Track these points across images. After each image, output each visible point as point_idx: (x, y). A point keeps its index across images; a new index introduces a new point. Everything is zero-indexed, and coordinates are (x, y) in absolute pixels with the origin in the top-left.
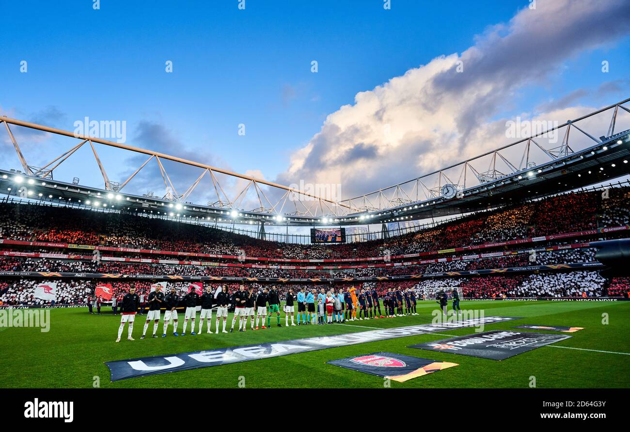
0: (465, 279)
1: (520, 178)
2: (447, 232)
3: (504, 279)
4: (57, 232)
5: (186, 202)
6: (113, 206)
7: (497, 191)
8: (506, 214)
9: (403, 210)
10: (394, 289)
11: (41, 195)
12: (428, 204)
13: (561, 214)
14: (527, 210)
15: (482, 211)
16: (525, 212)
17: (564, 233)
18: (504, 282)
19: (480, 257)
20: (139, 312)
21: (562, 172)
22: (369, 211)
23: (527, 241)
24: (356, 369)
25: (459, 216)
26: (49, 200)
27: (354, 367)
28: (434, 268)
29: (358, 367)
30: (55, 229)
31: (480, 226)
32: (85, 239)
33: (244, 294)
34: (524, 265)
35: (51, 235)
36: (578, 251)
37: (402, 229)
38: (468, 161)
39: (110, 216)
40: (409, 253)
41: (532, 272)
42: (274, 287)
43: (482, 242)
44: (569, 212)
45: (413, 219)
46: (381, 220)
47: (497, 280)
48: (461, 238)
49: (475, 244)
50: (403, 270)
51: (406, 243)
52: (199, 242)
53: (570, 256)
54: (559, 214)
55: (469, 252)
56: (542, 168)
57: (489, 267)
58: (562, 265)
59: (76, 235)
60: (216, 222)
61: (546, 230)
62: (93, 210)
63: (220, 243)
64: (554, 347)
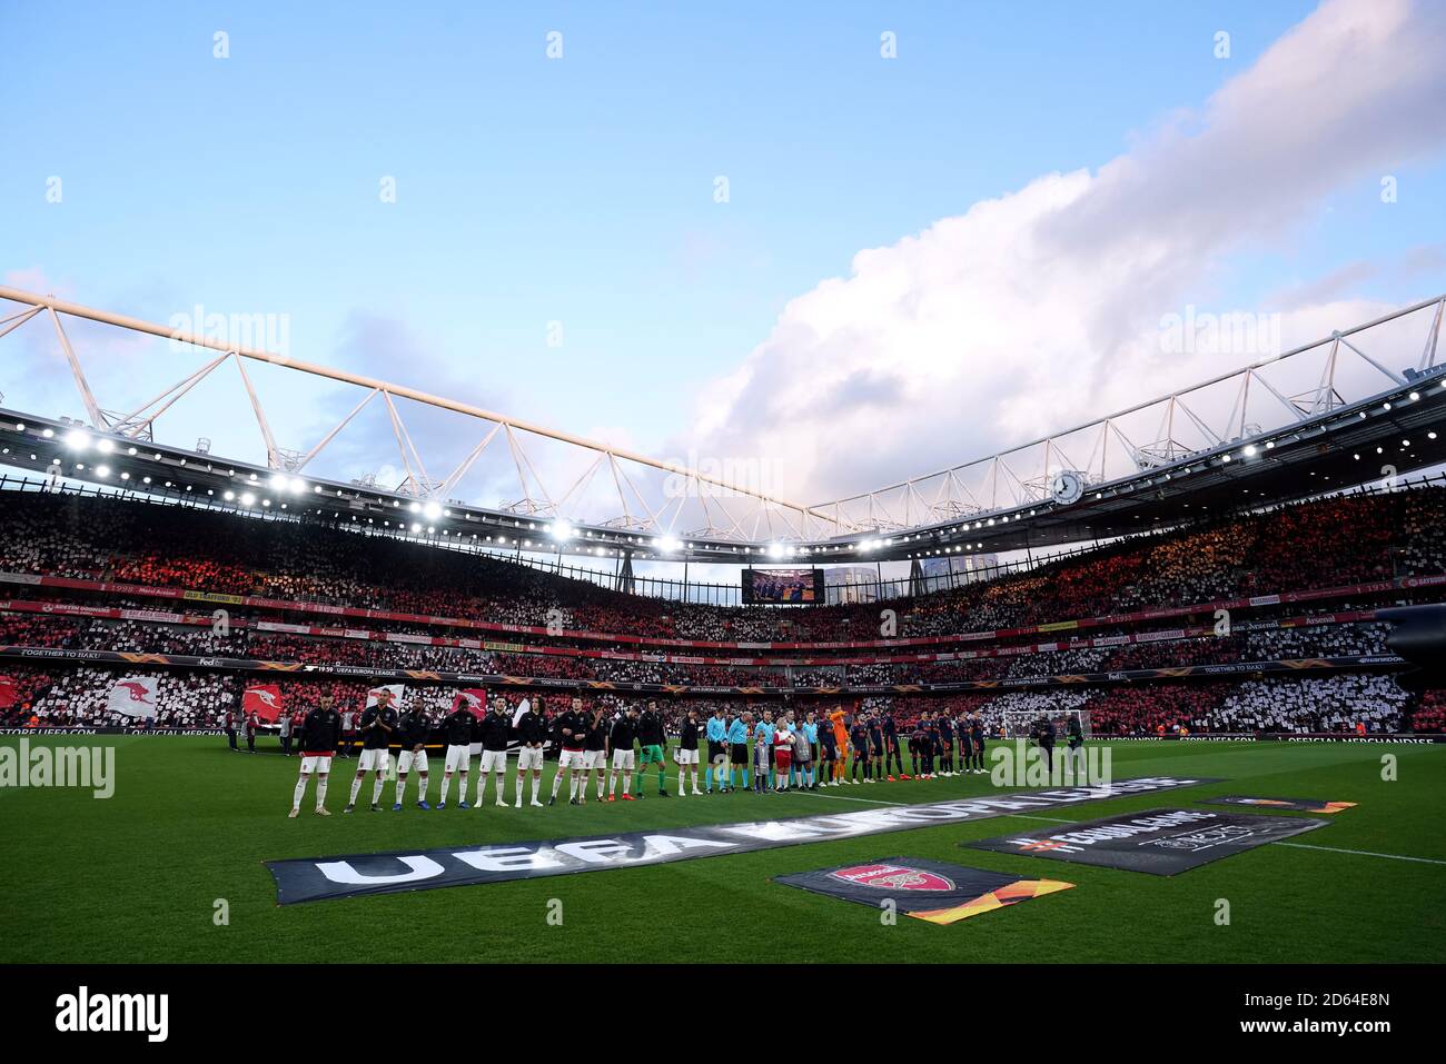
0: (1097, 691)
1: (1226, 459)
2: (1060, 582)
3: (1185, 691)
4: (160, 563)
5: (451, 501)
6: (284, 506)
7: (1174, 488)
8: (1194, 543)
9: (960, 529)
10: (936, 714)
11: (125, 476)
12: (1018, 517)
13: (1315, 544)
14: (1239, 535)
15: (1141, 535)
16: (1236, 538)
17: (1319, 587)
18: (1184, 699)
19: (1134, 642)
20: (340, 751)
21: (1320, 447)
22: (882, 531)
23: (1238, 605)
24: (840, 896)
25: (1088, 545)
26: (143, 488)
27: (837, 890)
28: (1029, 667)
29: (846, 891)
30: (156, 555)
31: (1135, 570)
32: (222, 580)
33: (582, 719)
34: (1230, 658)
35: (146, 569)
36: (1349, 629)
37: (957, 574)
38: (1111, 417)
39: (278, 529)
40: (971, 632)
41: (1247, 676)
42: (653, 705)
43: (1137, 607)
44: (1333, 540)
45: (982, 551)
46: (909, 552)
47: (1170, 693)
48: (1093, 596)
49: (1122, 611)
50: (956, 669)
51: (965, 607)
52: (477, 595)
53: (1332, 641)
54: (1310, 544)
55: (1109, 630)
56: (1276, 437)
57: (1153, 664)
58: (1314, 661)
59: (202, 571)
60: (518, 548)
61: (1281, 581)
62: (239, 513)
63: (527, 598)
64: (1289, 847)
